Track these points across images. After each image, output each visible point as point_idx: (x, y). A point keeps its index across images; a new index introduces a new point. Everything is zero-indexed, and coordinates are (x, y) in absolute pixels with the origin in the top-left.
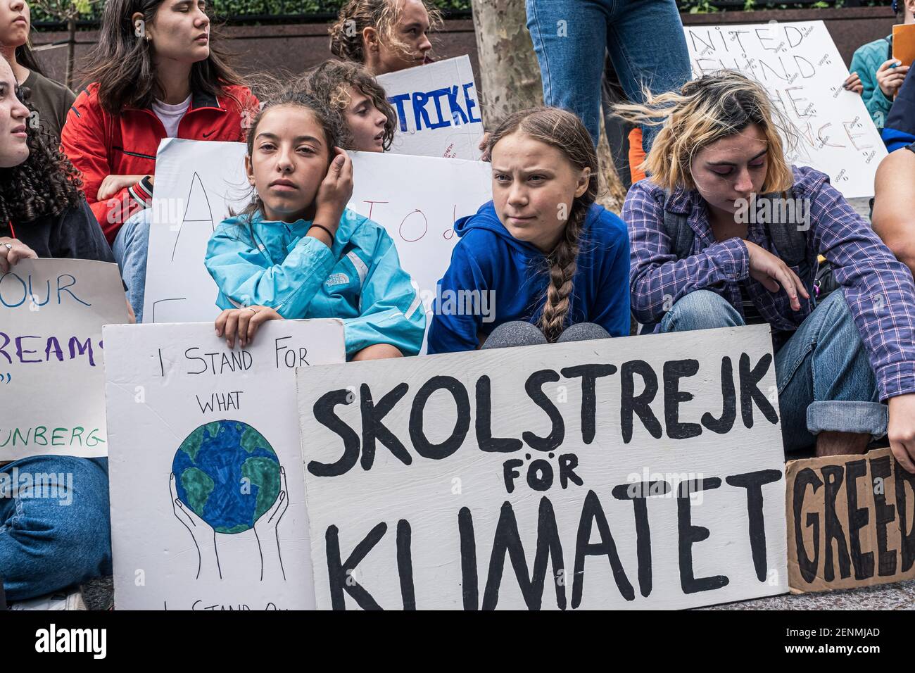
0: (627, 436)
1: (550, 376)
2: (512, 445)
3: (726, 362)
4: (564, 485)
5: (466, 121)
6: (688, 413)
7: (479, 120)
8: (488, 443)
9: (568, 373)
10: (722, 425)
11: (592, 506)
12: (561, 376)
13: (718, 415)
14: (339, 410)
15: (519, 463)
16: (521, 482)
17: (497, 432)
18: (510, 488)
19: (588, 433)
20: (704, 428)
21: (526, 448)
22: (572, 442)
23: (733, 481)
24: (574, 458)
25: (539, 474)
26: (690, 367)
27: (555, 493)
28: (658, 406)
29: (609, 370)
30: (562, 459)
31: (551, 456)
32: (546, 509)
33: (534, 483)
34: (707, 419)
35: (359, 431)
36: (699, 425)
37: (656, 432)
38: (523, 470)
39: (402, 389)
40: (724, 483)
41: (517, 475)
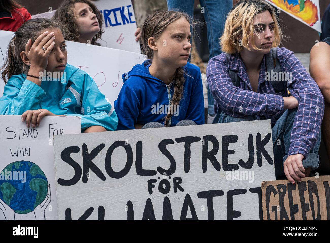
0: (205, 170)
1: (170, 141)
2: (152, 173)
3: (250, 136)
4: (175, 191)
5: (128, 23)
6: (233, 159)
7: (134, 22)
8: (141, 172)
9: (179, 140)
10: (248, 166)
11: (188, 201)
12: (175, 142)
13: (246, 161)
14: (73, 155)
15: (155, 181)
16: (155, 190)
17: (145, 167)
18: (151, 192)
19: (187, 168)
20: (239, 166)
21: (158, 174)
22: (179, 171)
23: (252, 190)
24: (180, 179)
25: (164, 186)
26: (234, 139)
27: (171, 195)
28: (219, 156)
29: (197, 139)
30: (175, 179)
31: (170, 178)
32: (167, 202)
33: (162, 190)
34: (241, 162)
35: (81, 165)
36: (237, 165)
37: (218, 168)
38: (157, 184)
39: (102, 146)
40: (248, 191)
41: (154, 186)
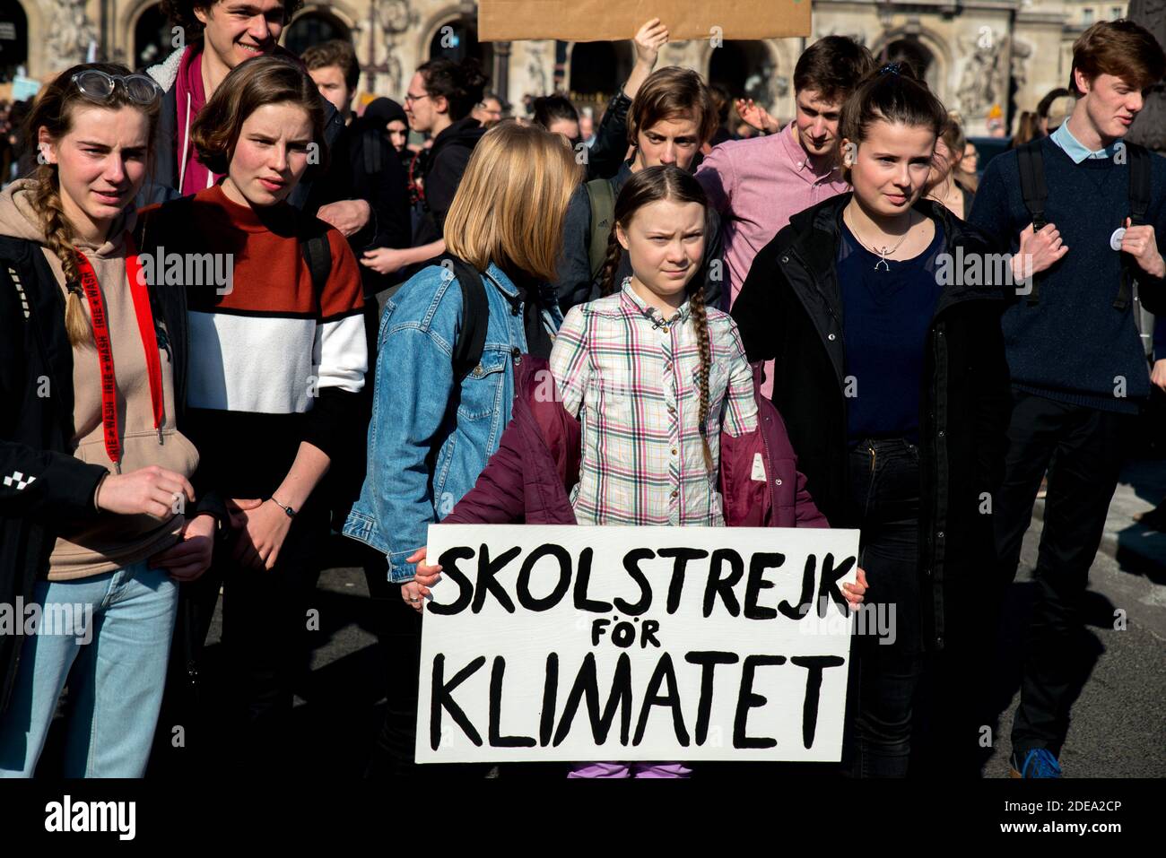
0: (707, 610)
1: (647, 554)
2: (604, 607)
3: (811, 560)
4: (644, 645)
6: (766, 599)
8: (582, 602)
9: (664, 553)
10: (794, 613)
11: (665, 665)
12: (657, 555)
13: (794, 604)
14: (460, 563)
15: (607, 622)
16: (606, 639)
17: (592, 594)
18: (596, 641)
19: (673, 605)
20: (779, 613)
21: (615, 611)
22: (657, 610)
23: (797, 661)
24: (656, 625)
25: (623, 634)
26: (776, 560)
27: (634, 651)
29: (701, 554)
30: (646, 624)
31: (636, 620)
32: (624, 663)
33: (616, 639)
34: (784, 607)
35: (474, 581)
36: (775, 610)
37: (734, 611)
38: (609, 629)
39: (516, 551)
40: (788, 661)
41: (603, 632)
